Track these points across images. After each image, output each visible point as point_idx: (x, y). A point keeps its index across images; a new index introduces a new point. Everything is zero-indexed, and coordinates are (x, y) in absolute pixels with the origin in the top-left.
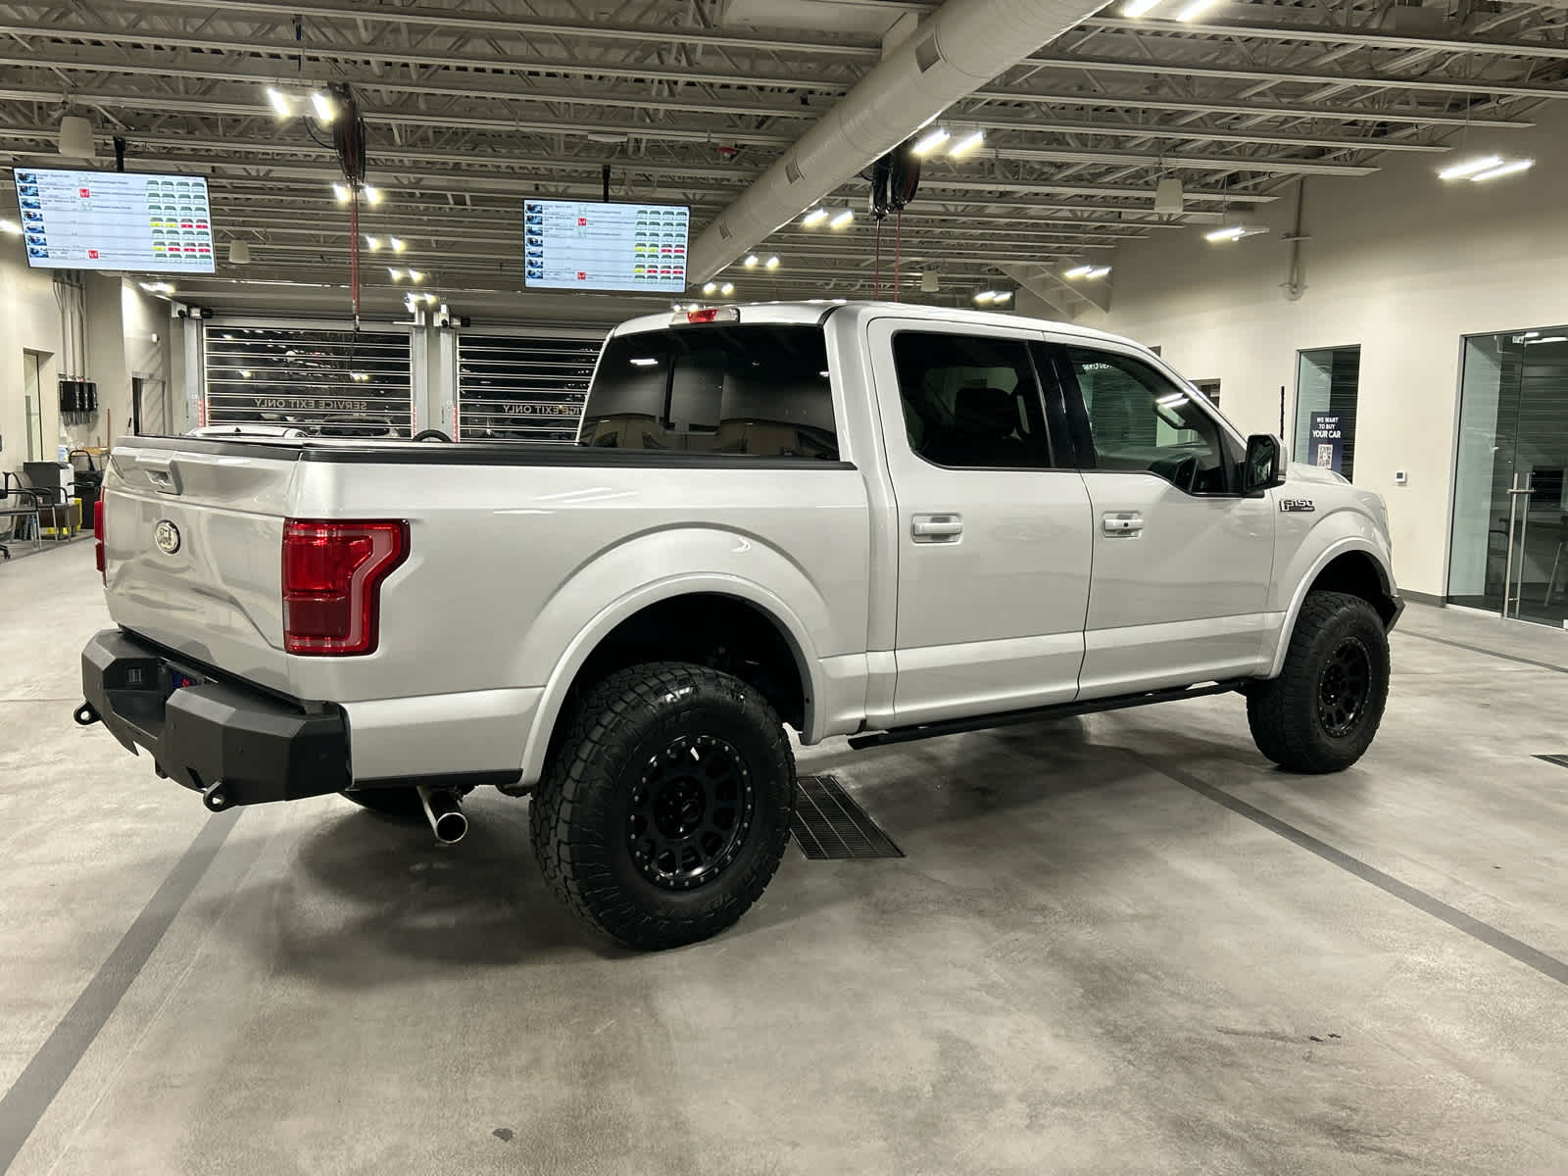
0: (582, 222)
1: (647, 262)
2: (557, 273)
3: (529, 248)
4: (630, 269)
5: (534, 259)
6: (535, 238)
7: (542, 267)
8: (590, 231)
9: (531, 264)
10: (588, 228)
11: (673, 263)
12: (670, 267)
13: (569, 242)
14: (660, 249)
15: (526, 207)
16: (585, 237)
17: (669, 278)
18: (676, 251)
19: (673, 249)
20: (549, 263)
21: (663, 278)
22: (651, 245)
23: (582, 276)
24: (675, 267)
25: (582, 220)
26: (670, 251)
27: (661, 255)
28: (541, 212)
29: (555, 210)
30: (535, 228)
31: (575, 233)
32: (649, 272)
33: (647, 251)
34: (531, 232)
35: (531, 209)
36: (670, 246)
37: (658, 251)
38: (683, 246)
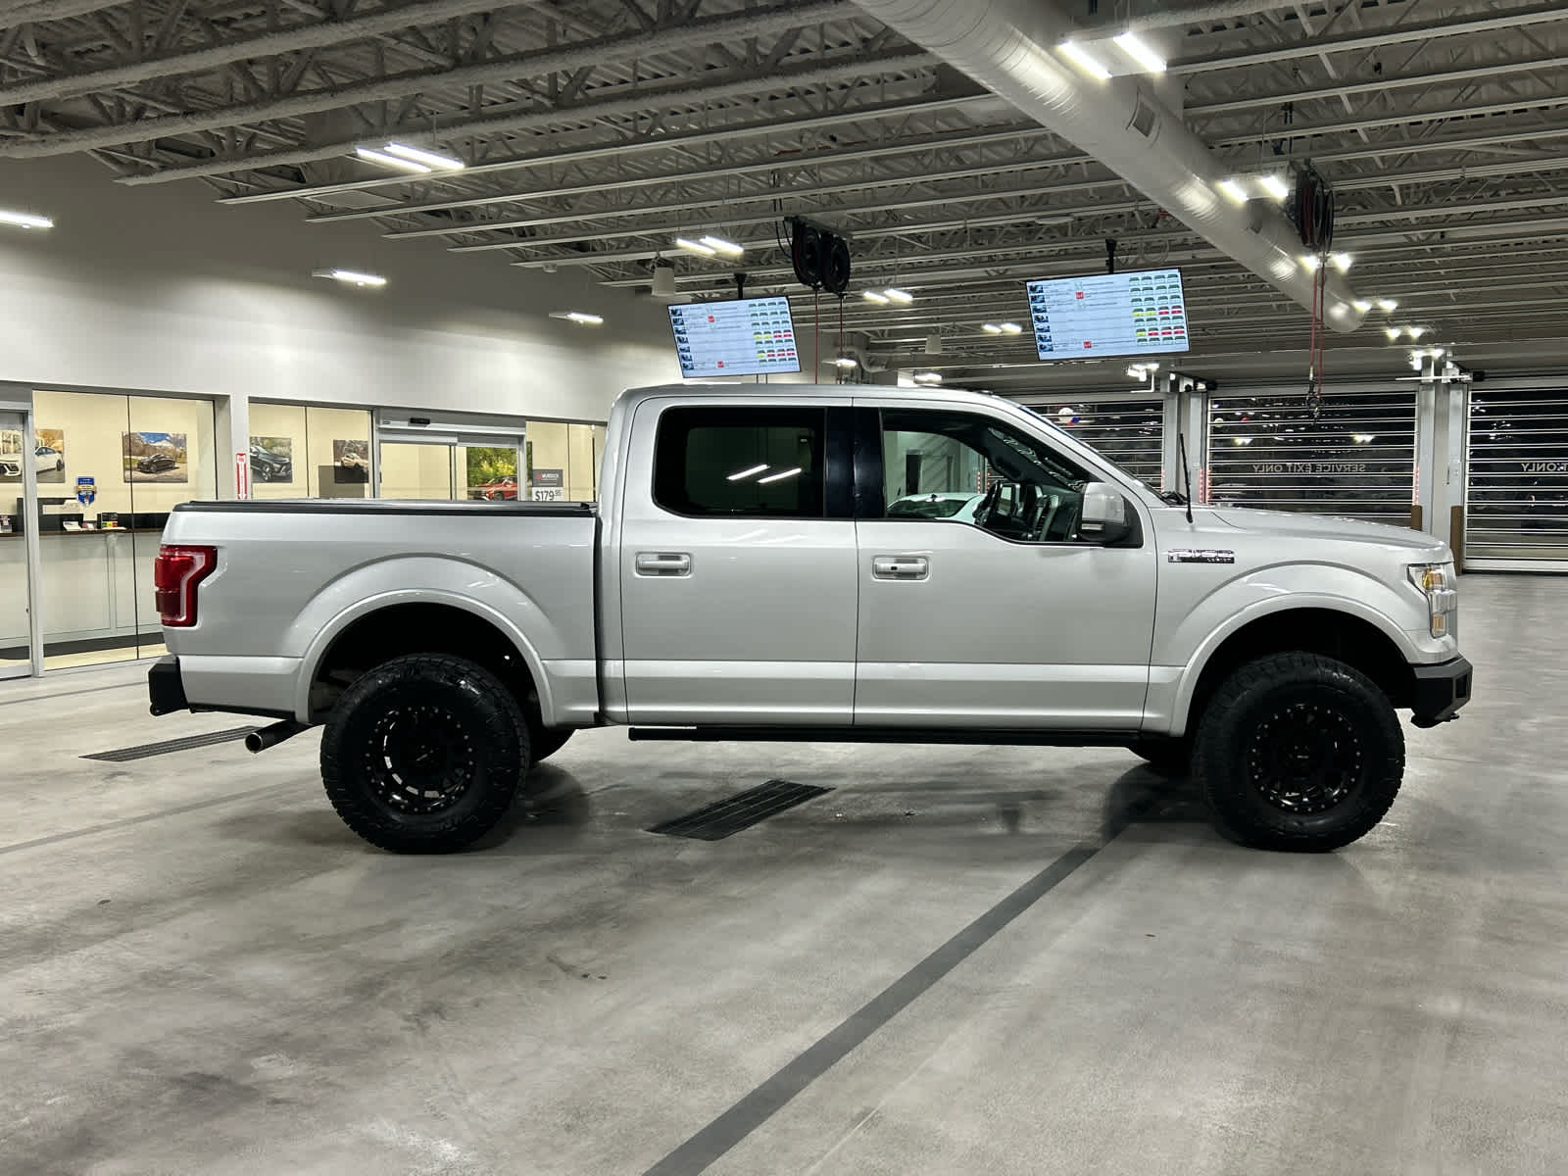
0: (1080, 295)
1: (1146, 326)
2: (1065, 344)
3: (1038, 325)
4: (1131, 334)
5: (1043, 334)
6: (1040, 315)
7: (1050, 341)
8: (1087, 303)
9: (1041, 338)
10: (1086, 301)
11: (1173, 323)
12: (1170, 328)
13: (1071, 316)
14: (1157, 312)
15: (1028, 289)
16: (1084, 310)
17: (1171, 338)
18: (1173, 312)
19: (1170, 311)
20: (1056, 338)
21: (1165, 339)
22: (1148, 310)
23: (1088, 345)
24: (1175, 328)
25: (1080, 294)
26: (1167, 313)
27: (1159, 317)
28: (1042, 292)
29: (1053, 288)
30: (1040, 306)
31: (1075, 306)
32: (1150, 334)
33: (1145, 315)
34: (1037, 310)
35: (1033, 289)
36: (1167, 308)
37: (1155, 314)
38: (1180, 307)
